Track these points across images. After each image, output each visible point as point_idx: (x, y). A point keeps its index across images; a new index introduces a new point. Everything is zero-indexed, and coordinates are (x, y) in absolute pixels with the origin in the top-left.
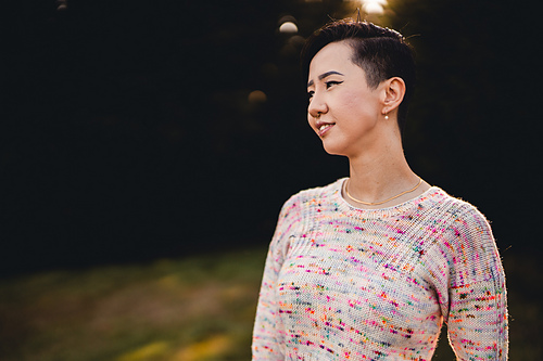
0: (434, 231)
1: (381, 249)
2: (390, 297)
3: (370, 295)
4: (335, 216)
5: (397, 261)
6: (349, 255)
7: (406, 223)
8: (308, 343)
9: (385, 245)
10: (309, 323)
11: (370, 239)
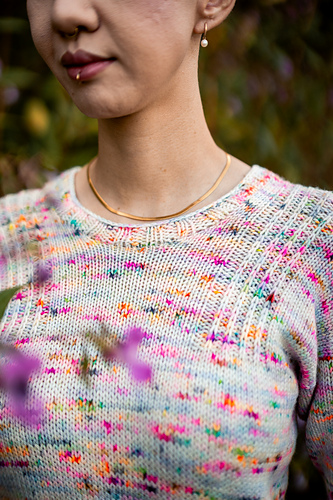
0: (285, 253)
1: (190, 303)
2: (241, 404)
3: (203, 409)
4: (78, 245)
5: (231, 324)
7: (226, 241)
9: (203, 297)
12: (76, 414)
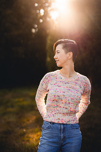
1: (74, 87)
3: (76, 97)
4: (61, 80)
6: (68, 88)
7: (77, 81)
8: (60, 107)
9: (75, 87)
10: (61, 103)
11: (71, 85)
12: (63, 96)
